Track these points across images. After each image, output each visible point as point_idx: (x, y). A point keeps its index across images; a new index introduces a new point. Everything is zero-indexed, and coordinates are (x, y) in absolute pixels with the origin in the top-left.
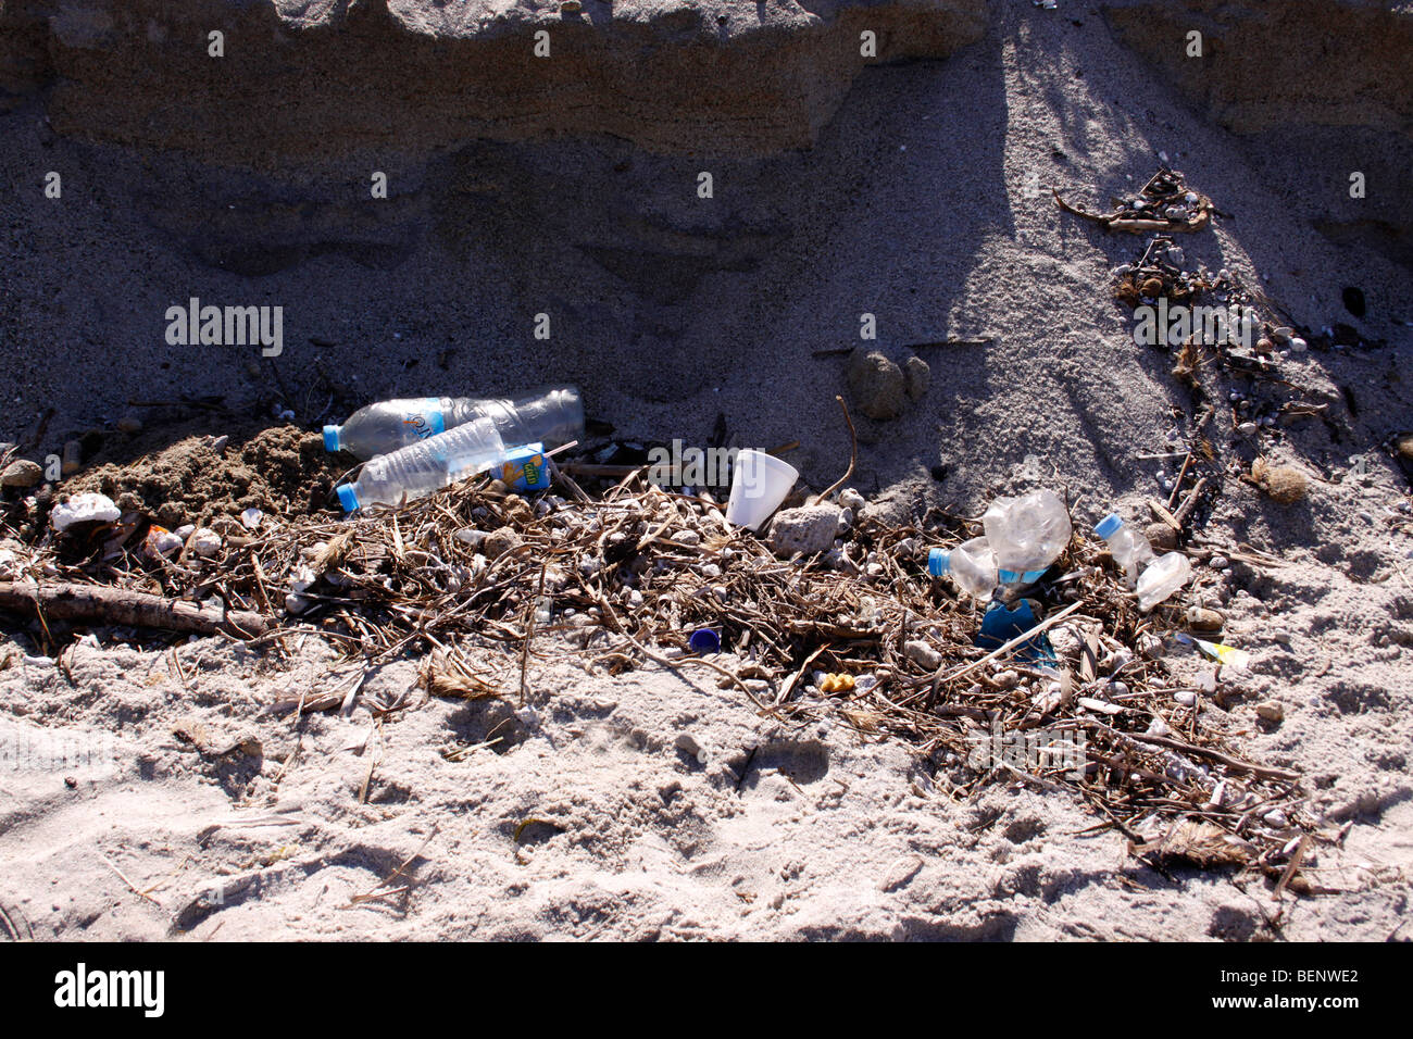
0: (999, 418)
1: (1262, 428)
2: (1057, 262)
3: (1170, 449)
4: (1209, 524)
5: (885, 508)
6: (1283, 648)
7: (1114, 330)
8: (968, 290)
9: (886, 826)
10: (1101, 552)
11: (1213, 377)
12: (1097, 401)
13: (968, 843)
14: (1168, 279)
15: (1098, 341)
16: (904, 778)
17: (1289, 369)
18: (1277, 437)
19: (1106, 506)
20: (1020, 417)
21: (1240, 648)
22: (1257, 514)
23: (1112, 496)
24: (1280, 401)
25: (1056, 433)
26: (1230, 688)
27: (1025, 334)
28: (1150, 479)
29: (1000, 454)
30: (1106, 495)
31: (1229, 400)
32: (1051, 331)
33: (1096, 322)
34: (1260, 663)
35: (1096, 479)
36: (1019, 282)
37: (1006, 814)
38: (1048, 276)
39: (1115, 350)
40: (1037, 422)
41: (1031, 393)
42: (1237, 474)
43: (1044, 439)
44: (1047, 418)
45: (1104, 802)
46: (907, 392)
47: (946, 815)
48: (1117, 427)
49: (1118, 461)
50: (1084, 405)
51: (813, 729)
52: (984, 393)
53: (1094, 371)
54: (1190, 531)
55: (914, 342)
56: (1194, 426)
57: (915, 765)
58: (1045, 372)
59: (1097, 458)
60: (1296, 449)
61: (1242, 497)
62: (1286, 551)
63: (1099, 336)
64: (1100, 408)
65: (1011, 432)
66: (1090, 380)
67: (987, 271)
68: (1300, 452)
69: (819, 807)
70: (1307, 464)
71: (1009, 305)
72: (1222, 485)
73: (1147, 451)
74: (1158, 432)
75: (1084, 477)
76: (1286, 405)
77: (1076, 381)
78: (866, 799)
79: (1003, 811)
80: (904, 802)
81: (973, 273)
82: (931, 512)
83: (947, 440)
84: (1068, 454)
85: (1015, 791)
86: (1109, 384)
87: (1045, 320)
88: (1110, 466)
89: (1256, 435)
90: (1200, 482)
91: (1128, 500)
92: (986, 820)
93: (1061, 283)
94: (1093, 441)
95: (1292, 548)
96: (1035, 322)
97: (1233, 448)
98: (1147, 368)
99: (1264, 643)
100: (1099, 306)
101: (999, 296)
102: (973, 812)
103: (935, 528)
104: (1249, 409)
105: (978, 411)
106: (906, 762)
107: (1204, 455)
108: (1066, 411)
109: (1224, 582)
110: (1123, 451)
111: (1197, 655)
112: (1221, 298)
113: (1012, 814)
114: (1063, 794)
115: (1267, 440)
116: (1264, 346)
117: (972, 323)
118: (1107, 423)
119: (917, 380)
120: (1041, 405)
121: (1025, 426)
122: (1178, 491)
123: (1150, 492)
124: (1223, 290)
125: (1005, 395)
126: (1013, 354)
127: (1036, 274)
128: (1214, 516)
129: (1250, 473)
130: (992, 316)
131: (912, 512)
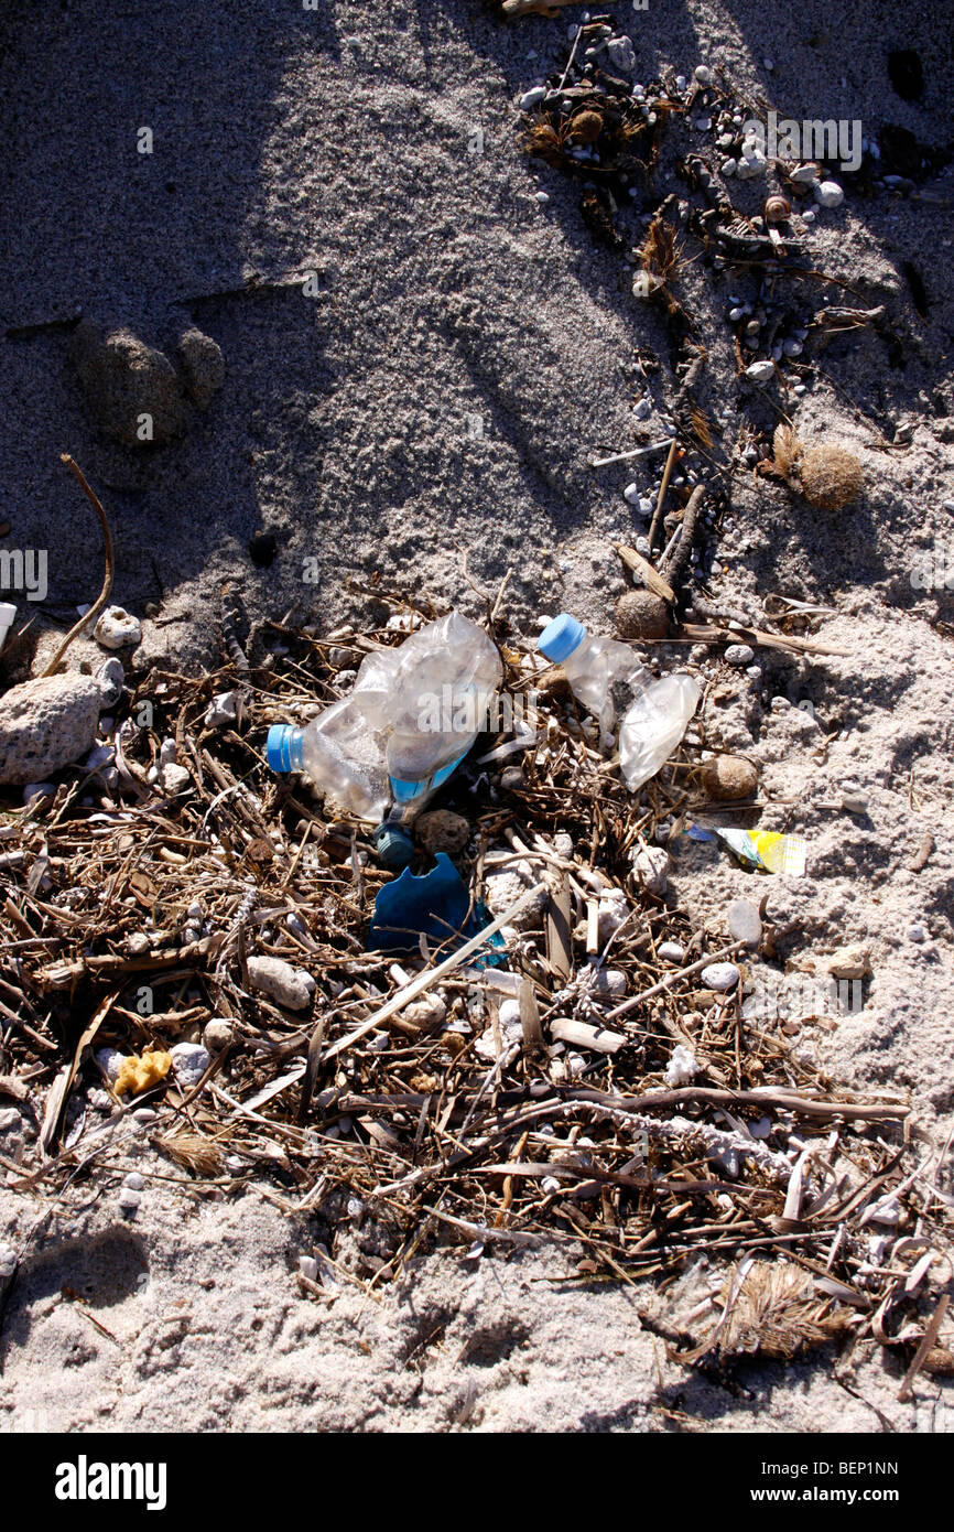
0: (353, 425)
1: (781, 364)
2: (420, 95)
3: (643, 440)
4: (715, 568)
5: (176, 636)
6: (856, 823)
7: (530, 220)
8: (268, 176)
9: (264, 1388)
10: (553, 676)
11: (699, 283)
12: (514, 367)
13: (406, 1395)
14: (612, 107)
15: (506, 249)
16: (279, 1270)
17: (819, 244)
18: (807, 378)
19: (548, 562)
20: (388, 419)
21: (789, 829)
22: (788, 533)
23: (556, 540)
24: (809, 307)
25: (453, 442)
26: (782, 924)
27: (380, 254)
28: (615, 501)
29: (361, 493)
30: (545, 541)
31: (728, 321)
32: (423, 240)
33: (498, 209)
34: (824, 859)
35: (527, 514)
36: (357, 147)
37: (461, 1318)
38: (407, 128)
39: (536, 260)
40: (417, 425)
41: (403, 369)
42: (752, 462)
43: (434, 457)
44: (434, 414)
45: (618, 1256)
46: (187, 394)
47: (363, 1339)
48: (553, 412)
49: (560, 477)
50: (494, 378)
51: (113, 1203)
52: (321, 379)
53: (505, 310)
54: (688, 592)
55: (186, 294)
56: (677, 386)
57: (296, 1235)
58: (421, 323)
59: (524, 474)
60: (838, 392)
61: (763, 506)
62: (839, 595)
63: (507, 238)
64: (521, 382)
65: (377, 449)
66: (499, 330)
67: (299, 131)
68: (845, 399)
69: (144, 1373)
70: (857, 418)
71: (345, 198)
72: (730, 489)
73: (605, 451)
74: (620, 407)
75: (507, 516)
76: (819, 316)
77: (476, 334)
78: (220, 1339)
79: (456, 1311)
80: (290, 1325)
81: (273, 139)
82: (257, 630)
83: (268, 479)
84: (477, 476)
85: (471, 1266)
86: (532, 332)
87: (410, 218)
88: (547, 484)
89: (774, 379)
90: (696, 494)
91: (583, 545)
92: (428, 1329)
93: (432, 139)
94: (515, 443)
95: (846, 590)
96: (395, 225)
97: (740, 410)
98: (590, 284)
99: (826, 814)
100: (501, 177)
101: (326, 181)
102: (406, 1320)
103: (269, 659)
104: (762, 332)
105: (316, 415)
106: (281, 1232)
107: (696, 438)
108: (465, 394)
109: (752, 691)
110: (565, 457)
111: (724, 865)
112: (700, 124)
113: (471, 1317)
114: (549, 1250)
115: (793, 385)
116: (777, 211)
117: (285, 243)
118: (535, 406)
119: (201, 376)
120: (421, 390)
121: (399, 435)
122: (663, 513)
123: (618, 525)
124: (703, 108)
125: (359, 379)
126: (363, 297)
127: (385, 128)
128: (721, 552)
129: (771, 454)
130: (318, 223)
131: (226, 635)
